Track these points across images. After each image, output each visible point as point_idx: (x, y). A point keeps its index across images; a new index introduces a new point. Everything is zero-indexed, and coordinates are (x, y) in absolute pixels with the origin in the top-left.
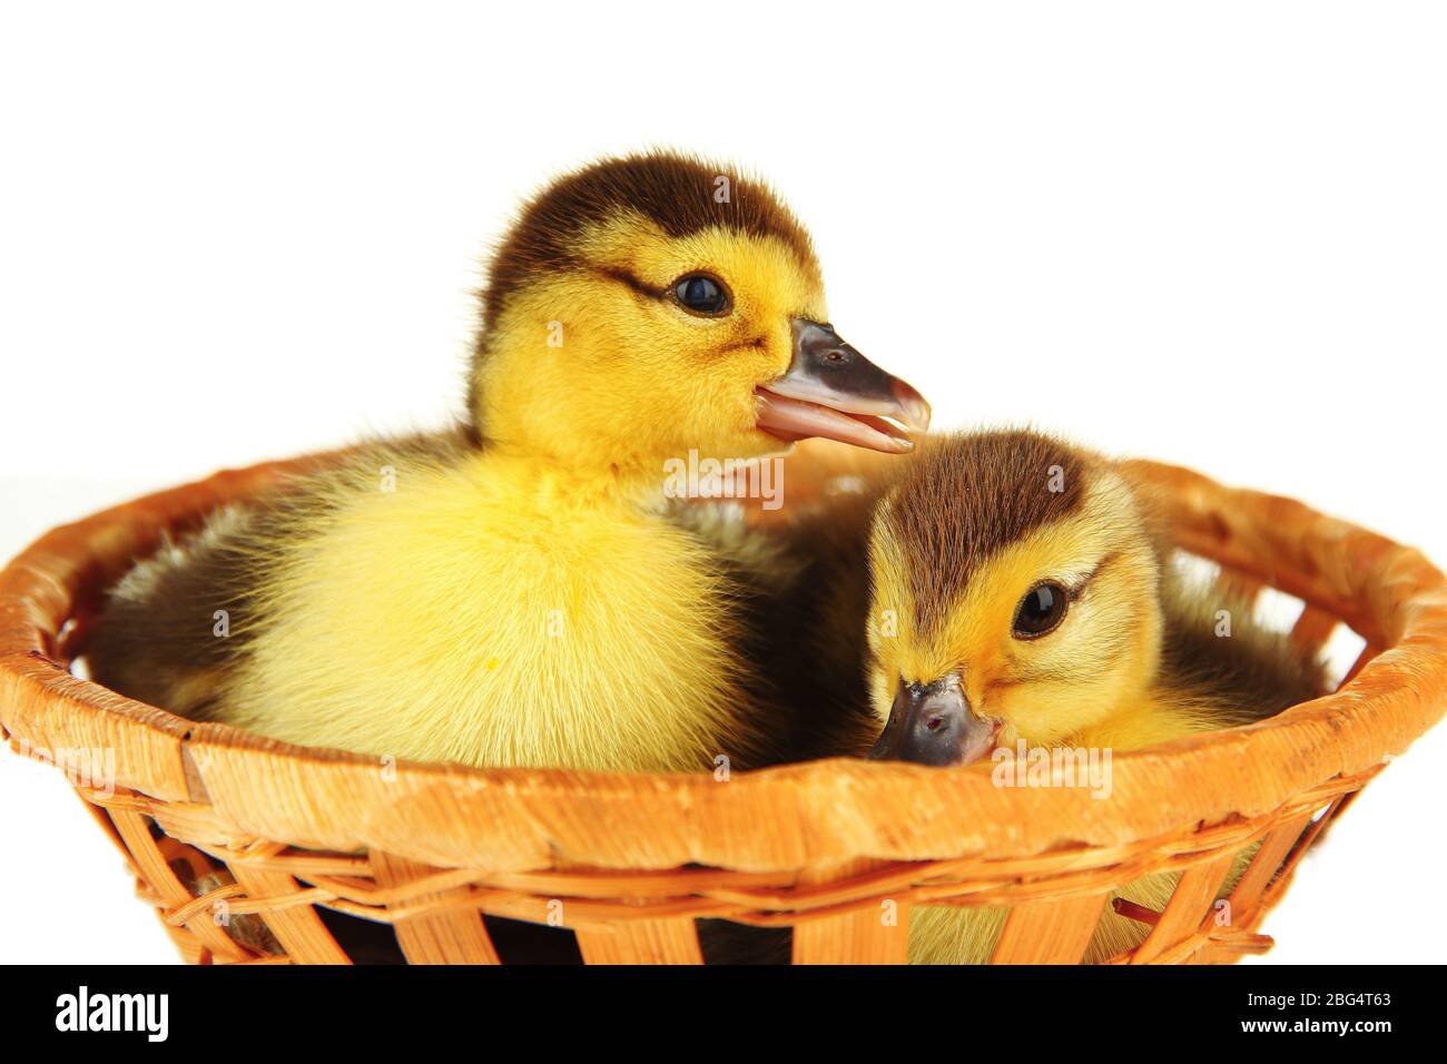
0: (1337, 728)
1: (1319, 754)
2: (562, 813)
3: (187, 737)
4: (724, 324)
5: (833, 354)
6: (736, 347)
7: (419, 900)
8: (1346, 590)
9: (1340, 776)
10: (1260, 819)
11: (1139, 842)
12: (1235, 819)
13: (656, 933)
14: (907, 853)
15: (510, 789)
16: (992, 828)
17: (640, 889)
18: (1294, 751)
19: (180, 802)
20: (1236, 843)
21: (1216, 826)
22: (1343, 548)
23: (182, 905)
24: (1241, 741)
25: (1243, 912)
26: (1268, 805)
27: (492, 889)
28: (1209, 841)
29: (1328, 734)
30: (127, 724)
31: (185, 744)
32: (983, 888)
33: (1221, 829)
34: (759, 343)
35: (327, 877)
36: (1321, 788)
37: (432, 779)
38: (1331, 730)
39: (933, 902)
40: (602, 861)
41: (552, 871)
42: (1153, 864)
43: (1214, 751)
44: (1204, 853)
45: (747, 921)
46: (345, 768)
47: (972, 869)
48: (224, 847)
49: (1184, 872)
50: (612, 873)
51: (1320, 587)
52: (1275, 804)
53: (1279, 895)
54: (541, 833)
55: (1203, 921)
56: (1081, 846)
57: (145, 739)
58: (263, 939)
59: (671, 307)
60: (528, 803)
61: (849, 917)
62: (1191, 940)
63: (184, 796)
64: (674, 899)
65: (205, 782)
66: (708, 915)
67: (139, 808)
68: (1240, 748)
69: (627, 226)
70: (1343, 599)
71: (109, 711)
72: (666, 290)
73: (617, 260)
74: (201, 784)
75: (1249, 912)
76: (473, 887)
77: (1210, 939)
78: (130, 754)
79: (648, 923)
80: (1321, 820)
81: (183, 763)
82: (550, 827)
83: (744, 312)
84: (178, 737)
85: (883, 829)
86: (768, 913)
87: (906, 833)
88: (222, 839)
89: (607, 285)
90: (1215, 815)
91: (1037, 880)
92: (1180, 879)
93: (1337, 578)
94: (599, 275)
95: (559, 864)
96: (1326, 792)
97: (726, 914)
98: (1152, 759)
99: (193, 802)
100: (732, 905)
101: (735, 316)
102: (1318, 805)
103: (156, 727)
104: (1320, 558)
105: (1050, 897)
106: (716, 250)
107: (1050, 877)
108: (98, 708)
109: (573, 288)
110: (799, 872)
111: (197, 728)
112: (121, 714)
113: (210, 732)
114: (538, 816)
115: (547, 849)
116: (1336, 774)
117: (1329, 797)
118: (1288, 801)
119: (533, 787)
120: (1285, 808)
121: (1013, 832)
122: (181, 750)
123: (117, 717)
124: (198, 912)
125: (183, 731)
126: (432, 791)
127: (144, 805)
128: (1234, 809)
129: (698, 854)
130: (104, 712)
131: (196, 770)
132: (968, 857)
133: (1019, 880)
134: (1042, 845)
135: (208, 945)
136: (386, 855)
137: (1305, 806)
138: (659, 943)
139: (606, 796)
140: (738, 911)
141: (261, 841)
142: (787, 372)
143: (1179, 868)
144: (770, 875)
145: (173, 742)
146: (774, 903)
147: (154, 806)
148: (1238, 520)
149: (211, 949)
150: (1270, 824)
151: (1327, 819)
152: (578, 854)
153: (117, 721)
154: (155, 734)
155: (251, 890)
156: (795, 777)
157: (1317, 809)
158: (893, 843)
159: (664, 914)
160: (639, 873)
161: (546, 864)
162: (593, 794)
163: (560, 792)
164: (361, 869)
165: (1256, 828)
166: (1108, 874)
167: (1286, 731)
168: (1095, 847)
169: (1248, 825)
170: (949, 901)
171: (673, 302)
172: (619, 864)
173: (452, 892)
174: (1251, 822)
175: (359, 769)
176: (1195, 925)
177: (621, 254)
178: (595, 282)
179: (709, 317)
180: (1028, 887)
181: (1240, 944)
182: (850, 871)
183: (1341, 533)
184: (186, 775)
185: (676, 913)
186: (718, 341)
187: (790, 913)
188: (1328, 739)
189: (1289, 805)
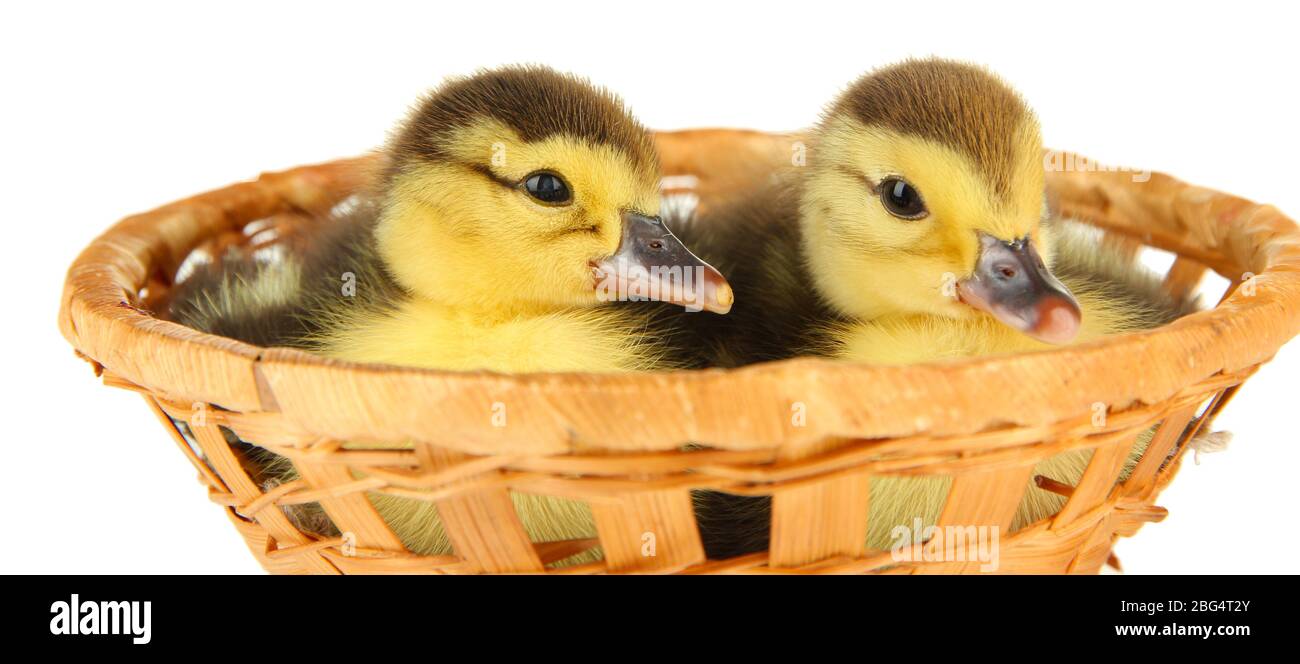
0: (1219, 332)
1: (1205, 353)
2: (579, 405)
3: (258, 359)
4: (565, 212)
5: (655, 243)
6: (574, 230)
7: (457, 482)
8: (1213, 242)
9: (1221, 373)
10: (1158, 405)
11: (1060, 423)
12: (1139, 405)
13: (657, 504)
14: (868, 432)
15: (534, 387)
16: (938, 410)
17: (645, 466)
18: (1185, 350)
19: (254, 412)
20: (1138, 426)
21: (1122, 411)
22: (1208, 208)
23: (253, 500)
24: (1142, 341)
25: (1142, 488)
26: (1164, 394)
27: (518, 471)
28: (1118, 423)
29: (1212, 336)
30: (207, 350)
31: (258, 364)
32: (930, 461)
33: (1126, 414)
34: (594, 230)
35: (379, 468)
36: (1205, 382)
37: (469, 382)
38: (1214, 333)
39: (889, 473)
40: (612, 443)
41: (570, 455)
42: (1071, 442)
43: (1120, 350)
44: (1113, 433)
45: (735, 492)
46: (394, 377)
47: (922, 445)
48: (291, 446)
49: (1096, 450)
50: (622, 454)
51: (1190, 241)
52: (1170, 392)
53: (1169, 477)
54: (562, 423)
55: (1110, 493)
56: (1010, 426)
57: (223, 361)
58: (320, 528)
59: (521, 196)
60: (551, 399)
61: (819, 486)
62: (1101, 508)
63: (257, 406)
64: (673, 475)
65: (275, 392)
66: (701, 487)
67: (217, 420)
68: (1140, 346)
69: (486, 131)
70: (1210, 249)
71: (192, 342)
72: (518, 183)
73: (478, 158)
74: (272, 396)
75: (1147, 488)
76: (503, 471)
77: (1117, 508)
78: (211, 375)
79: (650, 494)
80: (1201, 418)
81: (256, 379)
82: (569, 417)
83: (582, 203)
84: (251, 359)
85: (848, 412)
86: (751, 485)
87: (867, 415)
88: (289, 440)
89: (470, 177)
90: (1120, 403)
91: (974, 455)
92: (1093, 455)
93: (1204, 234)
94: (464, 168)
95: (575, 449)
96: (1209, 387)
97: (716, 486)
98: (1068, 355)
99: (265, 411)
100: (721, 478)
101: (575, 207)
102: (1204, 396)
103: (231, 351)
104: (1189, 219)
105: (987, 468)
106: (560, 153)
107: (985, 452)
108: (181, 340)
109: (440, 178)
110: (777, 449)
111: (267, 352)
112: (201, 344)
113: (279, 354)
114: (559, 408)
115: (566, 436)
116: (1219, 370)
117: (1213, 391)
118: (1180, 391)
119: (553, 386)
120: (1176, 398)
121: (955, 413)
122: (254, 369)
123: (198, 346)
124: (267, 504)
125: (255, 355)
126: (469, 392)
127: (221, 417)
128: (1136, 396)
129: (695, 436)
130: (187, 343)
131: (267, 384)
132: (918, 435)
133: (960, 455)
134: (980, 424)
135: (273, 534)
136: (429, 446)
137: (1193, 398)
138: (660, 513)
139: (615, 391)
140: (727, 483)
141: (324, 440)
142: (615, 254)
143: (1091, 445)
144: (755, 451)
145: (247, 363)
146: (757, 476)
147: (231, 417)
148: (1118, 194)
149: (275, 537)
150: (1165, 411)
151: (1206, 416)
152: (593, 438)
153: (198, 350)
154: (231, 358)
155: (313, 482)
156: (774, 372)
157: (1203, 401)
158: (856, 423)
159: (665, 486)
160: (644, 453)
161: (564, 449)
162: (605, 390)
163: (577, 389)
164: (408, 460)
165: (1154, 413)
166: (1033, 450)
167: (1178, 334)
168: (1023, 427)
169: (1148, 411)
170: (903, 472)
171: (523, 192)
172: (627, 445)
173: (484, 474)
174: (1150, 408)
175: (407, 377)
176: (1105, 494)
177: (481, 153)
178: (460, 174)
179: (554, 206)
180: (967, 460)
181: (1140, 512)
182: (820, 448)
183: (1205, 197)
184: (258, 388)
185: (675, 485)
186: (560, 225)
187: (770, 484)
188: (1212, 341)
189: (1181, 395)
